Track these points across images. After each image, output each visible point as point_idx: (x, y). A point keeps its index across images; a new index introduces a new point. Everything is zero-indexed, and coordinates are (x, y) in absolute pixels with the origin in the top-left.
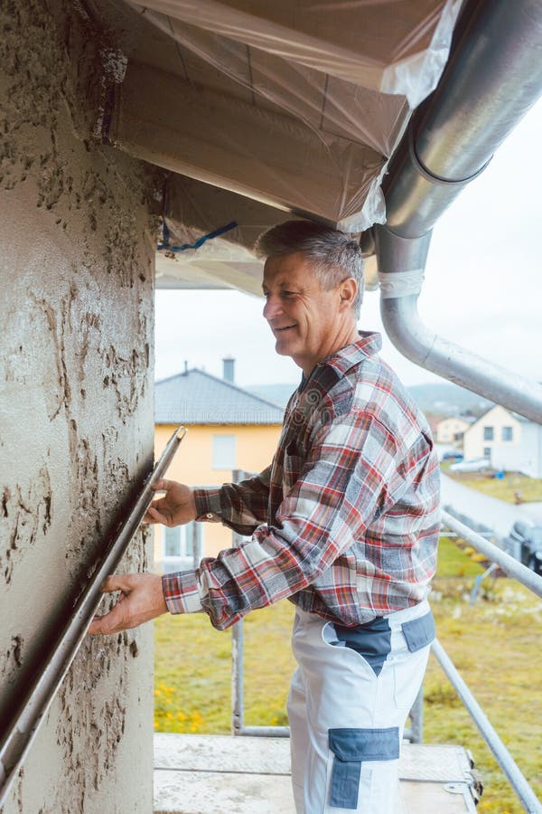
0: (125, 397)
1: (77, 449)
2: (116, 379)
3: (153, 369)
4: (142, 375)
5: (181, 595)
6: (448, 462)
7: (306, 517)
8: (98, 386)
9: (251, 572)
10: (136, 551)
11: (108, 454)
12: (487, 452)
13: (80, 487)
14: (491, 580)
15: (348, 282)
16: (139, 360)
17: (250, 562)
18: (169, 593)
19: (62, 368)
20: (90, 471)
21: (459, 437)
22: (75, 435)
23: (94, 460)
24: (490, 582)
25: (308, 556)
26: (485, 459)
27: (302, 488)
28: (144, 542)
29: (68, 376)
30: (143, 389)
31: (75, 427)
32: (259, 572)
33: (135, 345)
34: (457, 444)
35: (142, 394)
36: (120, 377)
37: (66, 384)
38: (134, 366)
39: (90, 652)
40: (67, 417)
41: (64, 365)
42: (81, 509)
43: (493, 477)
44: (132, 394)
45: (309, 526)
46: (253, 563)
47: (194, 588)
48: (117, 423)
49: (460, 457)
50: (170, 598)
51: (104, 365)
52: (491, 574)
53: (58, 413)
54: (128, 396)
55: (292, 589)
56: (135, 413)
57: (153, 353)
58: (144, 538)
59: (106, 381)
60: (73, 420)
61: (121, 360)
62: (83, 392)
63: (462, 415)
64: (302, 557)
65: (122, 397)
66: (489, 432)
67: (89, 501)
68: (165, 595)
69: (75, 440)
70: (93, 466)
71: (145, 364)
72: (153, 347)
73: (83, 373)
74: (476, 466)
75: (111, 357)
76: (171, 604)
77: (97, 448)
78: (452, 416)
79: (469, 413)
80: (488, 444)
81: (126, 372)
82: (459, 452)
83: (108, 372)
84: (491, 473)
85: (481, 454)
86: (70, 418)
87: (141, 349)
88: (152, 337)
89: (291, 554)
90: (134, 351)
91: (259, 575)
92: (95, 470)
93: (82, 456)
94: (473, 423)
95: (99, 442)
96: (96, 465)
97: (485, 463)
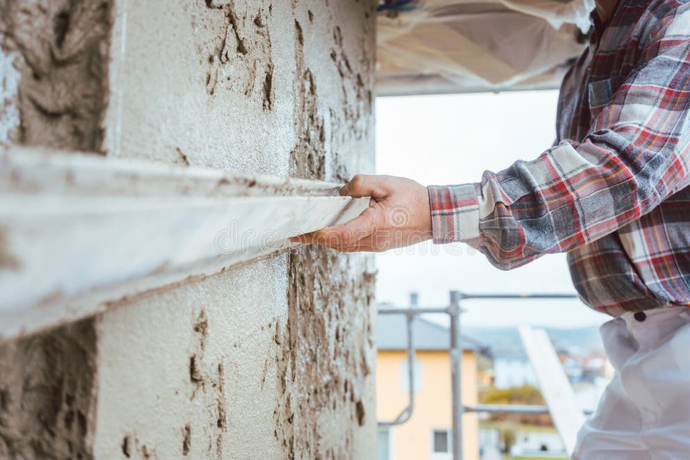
5: (454, 210)
7: (639, 122)
9: (562, 185)
16: (363, 93)
17: (561, 170)
18: (437, 206)
22: (301, 51)
25: (645, 166)
27: (629, 92)
32: (574, 185)
45: (644, 134)
46: (566, 171)
47: (474, 202)
50: (438, 212)
55: (619, 219)
64: (637, 169)
68: (432, 207)
76: (438, 221)
89: (621, 163)
91: (573, 190)
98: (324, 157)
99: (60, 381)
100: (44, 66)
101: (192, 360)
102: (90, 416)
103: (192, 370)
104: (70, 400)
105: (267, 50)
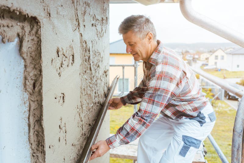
0: (99, 32)
1: (83, 43)
2: (96, 25)
3: (109, 25)
4: (106, 26)
5: (112, 144)
6: (203, 66)
7: (144, 108)
8: (90, 25)
10: (104, 79)
11: (93, 47)
12: (216, 63)
13: (84, 55)
14: (215, 101)
15: (149, 34)
16: (104, 21)
17: (132, 125)
18: (109, 144)
19: (77, 16)
20: (87, 51)
21: (207, 59)
22: (82, 38)
23: (89, 48)
24: (214, 101)
25: (146, 118)
26: (215, 65)
28: (106, 77)
29: (79, 19)
30: (105, 31)
31: (82, 36)
33: (103, 16)
34: (206, 61)
35: (105, 32)
36: (97, 25)
37: (78, 22)
38: (102, 23)
39: (88, 104)
40: (79, 32)
41: (77, 15)
42: (85, 62)
43: (217, 71)
44: (102, 32)
45: (145, 111)
47: (116, 141)
48: (97, 39)
49: (207, 65)
51: (92, 20)
52: (215, 99)
53: (76, 30)
54: (100, 31)
55: (146, 128)
56: (103, 37)
57: (109, 20)
58: (106, 75)
59: (93, 25)
60: (81, 33)
61: (98, 20)
62: (84, 26)
63: (208, 52)
65: (98, 31)
66: (216, 57)
67: (87, 60)
69: (82, 40)
70: (88, 49)
71: (106, 23)
72: (109, 19)
73: (84, 20)
74: (212, 67)
75: (94, 18)
77: (90, 45)
78: (205, 52)
79: (211, 52)
80: (216, 61)
81: (99, 24)
82: (207, 63)
83: (94, 22)
84: (217, 69)
85: (214, 64)
86: (80, 33)
87: (105, 18)
88: (109, 16)
89: (142, 119)
90: (102, 18)
91: (135, 128)
92: (89, 51)
93: (84, 45)
94: (211, 55)
95: (90, 42)
96: (89, 49)
97: (215, 67)
98: (90, 56)
99: (39, 140)
100: (32, 93)
101: (60, 126)
102: (44, 146)
103: (60, 127)
104: (41, 143)
105: (72, 51)
